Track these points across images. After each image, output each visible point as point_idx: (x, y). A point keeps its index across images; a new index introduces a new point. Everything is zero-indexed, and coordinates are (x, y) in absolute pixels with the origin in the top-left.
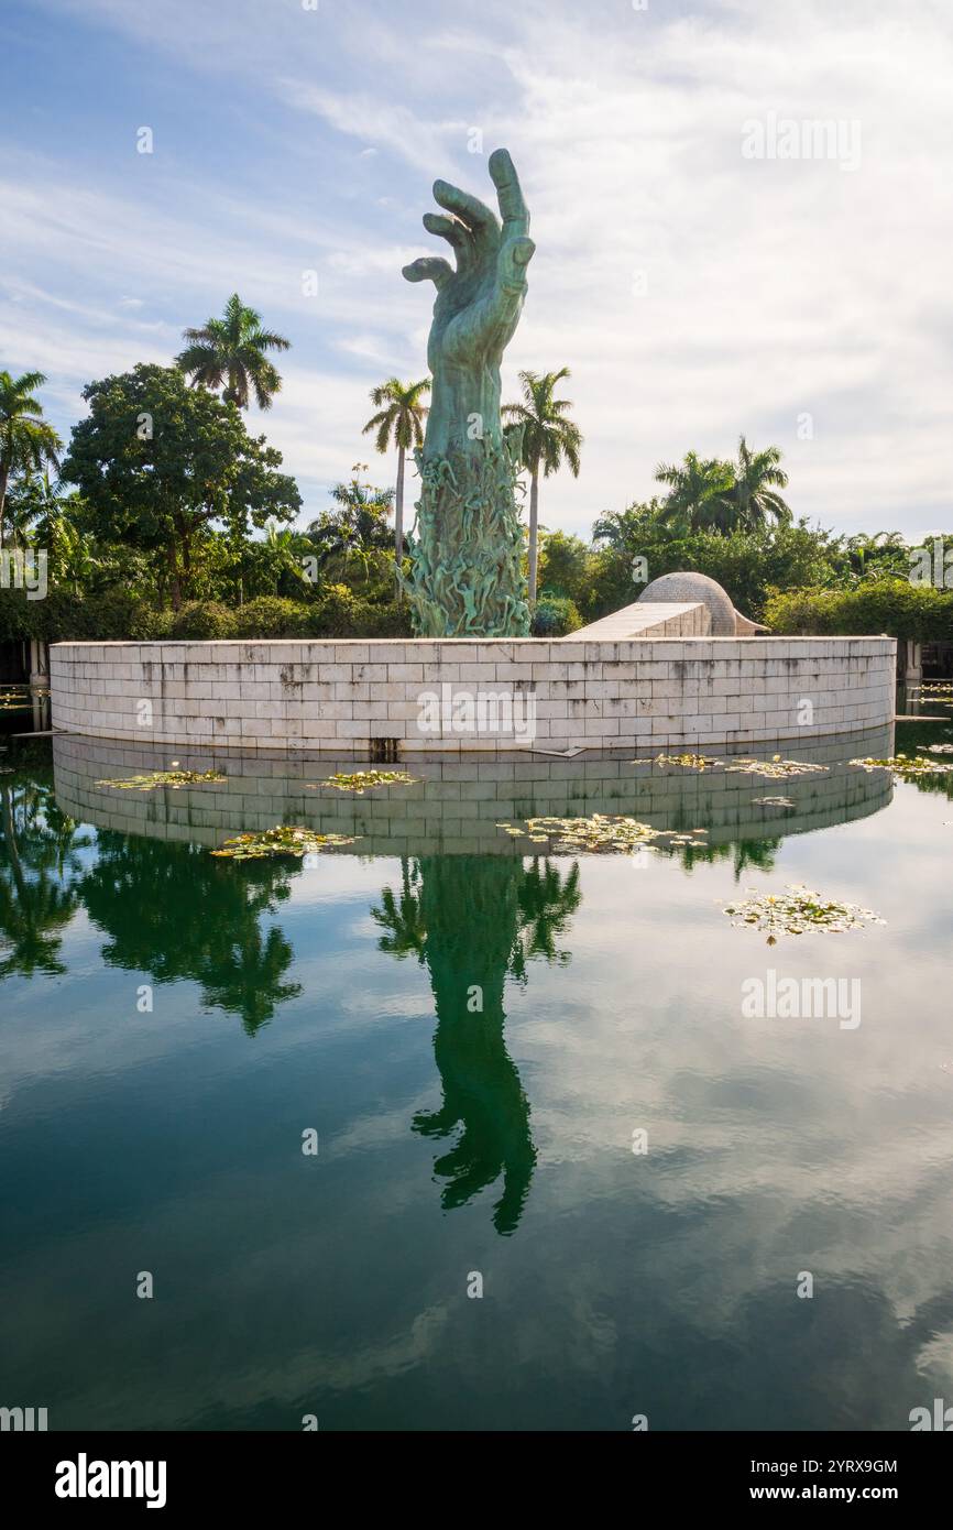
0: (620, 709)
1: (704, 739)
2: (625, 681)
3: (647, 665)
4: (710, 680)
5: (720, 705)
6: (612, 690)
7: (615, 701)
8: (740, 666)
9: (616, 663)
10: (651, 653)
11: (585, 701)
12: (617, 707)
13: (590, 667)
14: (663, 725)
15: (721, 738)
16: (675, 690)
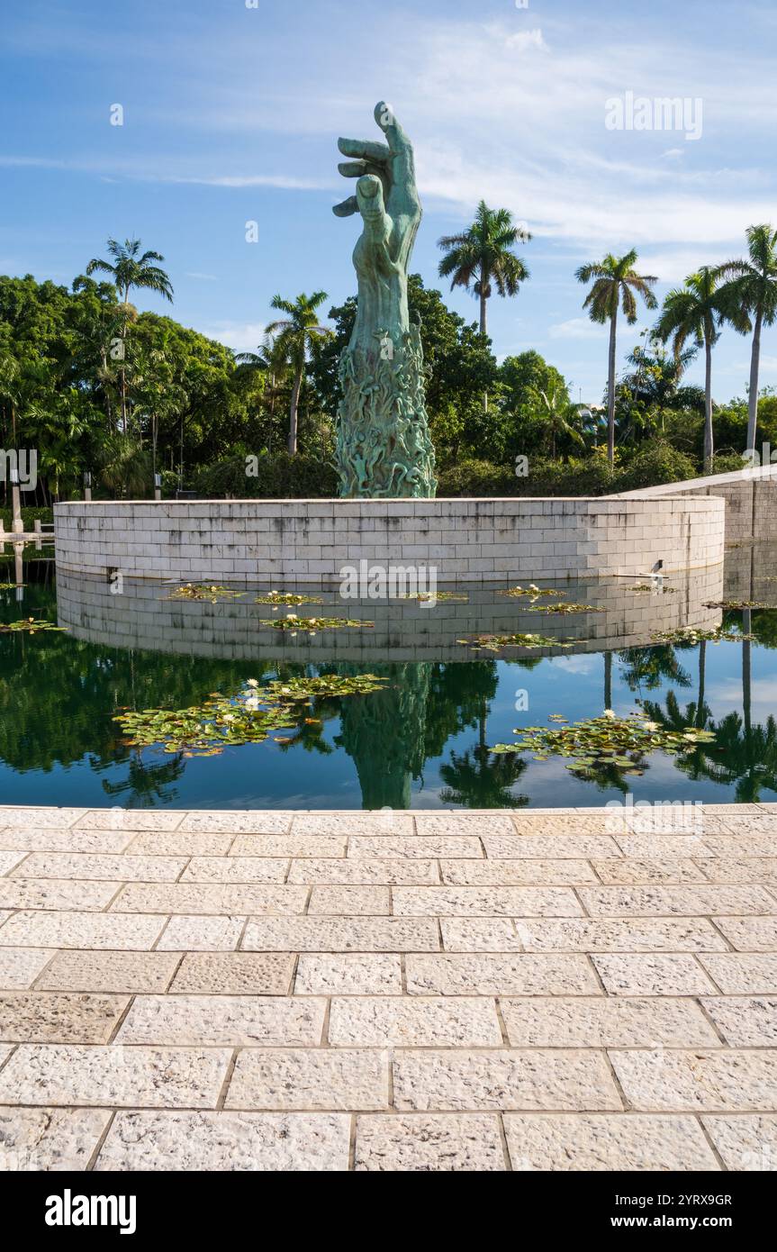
0: (234, 553)
1: (301, 578)
2: (238, 532)
3: (253, 521)
4: (306, 533)
5: (316, 553)
6: (229, 539)
7: (231, 546)
8: (334, 523)
9: (231, 519)
10: (256, 511)
11: (211, 546)
12: (232, 551)
13: (214, 522)
14: (267, 566)
15: (318, 579)
16: (276, 540)
